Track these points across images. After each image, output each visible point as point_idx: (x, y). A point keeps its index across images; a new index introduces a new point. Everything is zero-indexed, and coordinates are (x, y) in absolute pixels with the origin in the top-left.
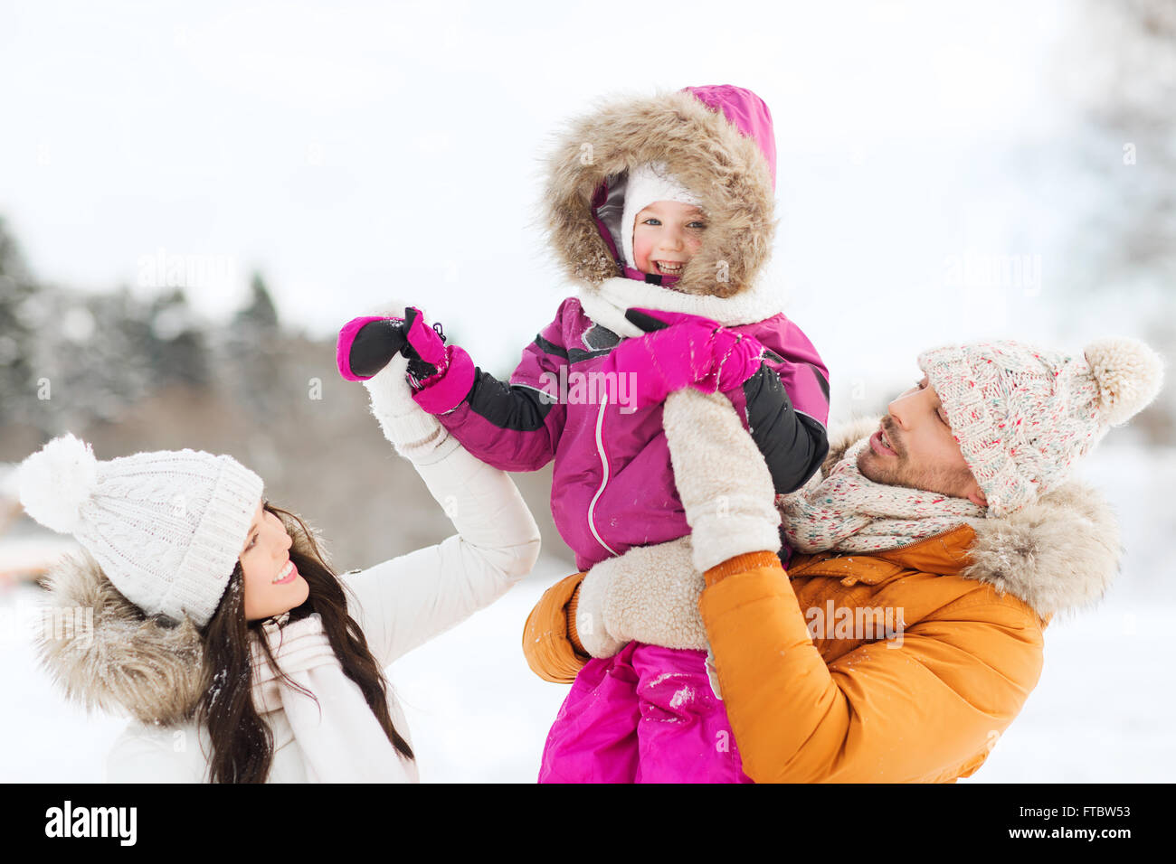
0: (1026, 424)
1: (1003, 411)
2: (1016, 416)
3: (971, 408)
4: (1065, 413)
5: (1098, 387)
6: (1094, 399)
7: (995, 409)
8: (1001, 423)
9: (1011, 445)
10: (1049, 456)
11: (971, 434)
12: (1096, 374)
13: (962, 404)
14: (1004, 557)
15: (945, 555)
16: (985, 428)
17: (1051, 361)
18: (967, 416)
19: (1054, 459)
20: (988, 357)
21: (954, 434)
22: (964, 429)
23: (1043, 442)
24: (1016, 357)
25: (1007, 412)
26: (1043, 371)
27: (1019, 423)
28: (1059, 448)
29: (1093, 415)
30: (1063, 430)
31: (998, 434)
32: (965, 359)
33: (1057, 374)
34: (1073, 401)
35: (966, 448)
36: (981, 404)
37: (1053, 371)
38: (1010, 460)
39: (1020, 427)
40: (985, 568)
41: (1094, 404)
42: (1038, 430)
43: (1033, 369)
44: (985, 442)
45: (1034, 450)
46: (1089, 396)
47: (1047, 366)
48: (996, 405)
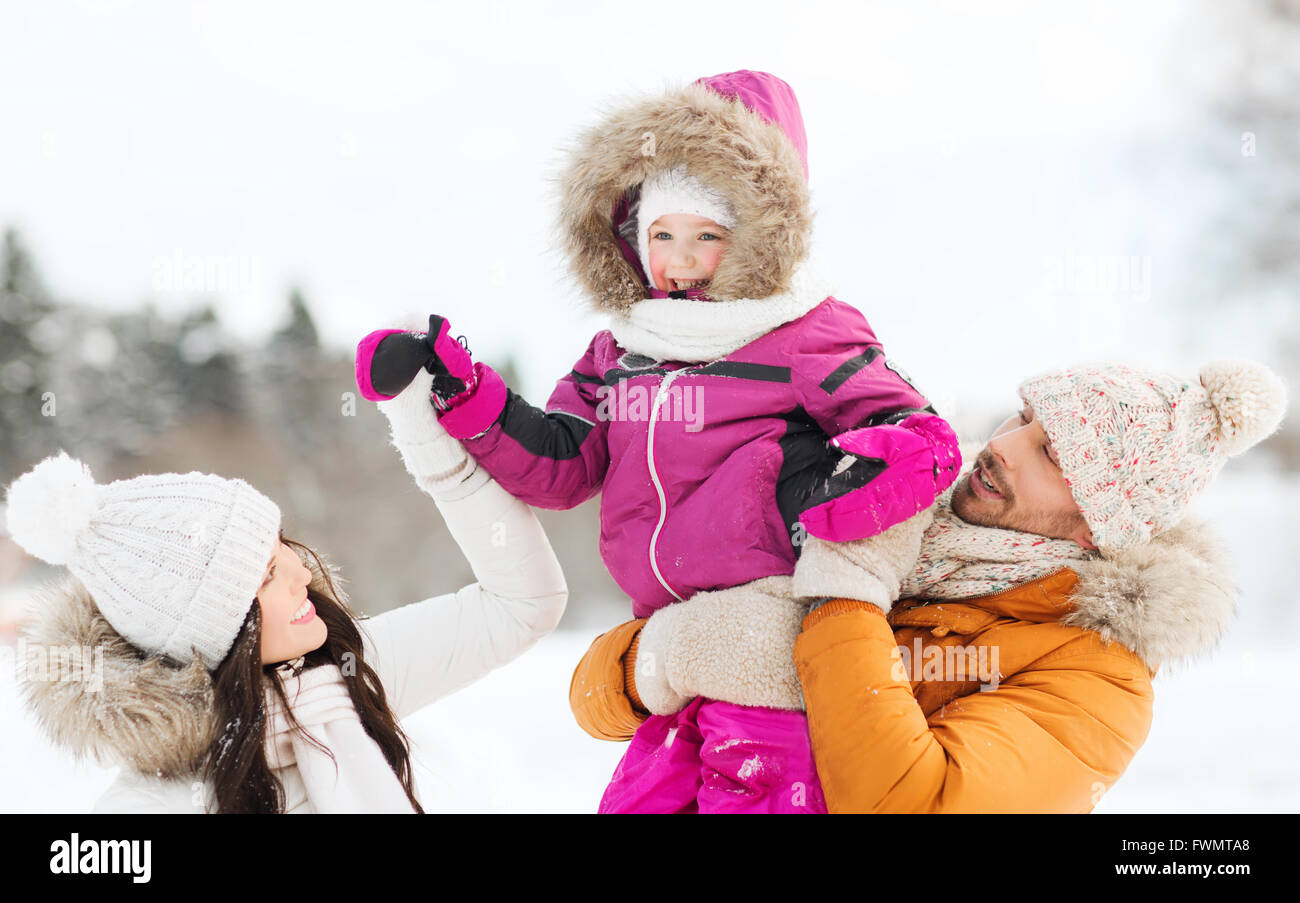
0: (1143, 463)
1: (1119, 450)
2: (1133, 455)
3: (1084, 448)
4: (1185, 448)
5: (1218, 416)
6: (1213, 430)
7: (1109, 448)
8: (1116, 464)
9: (1127, 487)
10: (1166, 495)
11: (1084, 477)
12: (1216, 402)
13: (1074, 444)
14: (1110, 603)
15: (1045, 602)
16: (1099, 469)
17: (1168, 391)
18: (1080, 456)
19: (1173, 498)
20: (1100, 389)
21: (1065, 476)
22: (1077, 471)
23: (1161, 482)
24: (1130, 388)
25: (1123, 451)
26: (1159, 402)
27: (1136, 462)
28: (1178, 486)
29: (1213, 448)
30: (1183, 468)
31: (1113, 475)
32: (1074, 392)
33: (1175, 405)
34: (1192, 434)
35: (1078, 491)
36: (1094, 443)
37: (1170, 401)
38: (1126, 503)
39: (1138, 467)
40: (1089, 616)
41: (1213, 435)
42: (1156, 469)
43: (1149, 401)
44: (1099, 484)
45: (1150, 491)
46: (1208, 427)
47: (1163, 395)
48: (1111, 444)
